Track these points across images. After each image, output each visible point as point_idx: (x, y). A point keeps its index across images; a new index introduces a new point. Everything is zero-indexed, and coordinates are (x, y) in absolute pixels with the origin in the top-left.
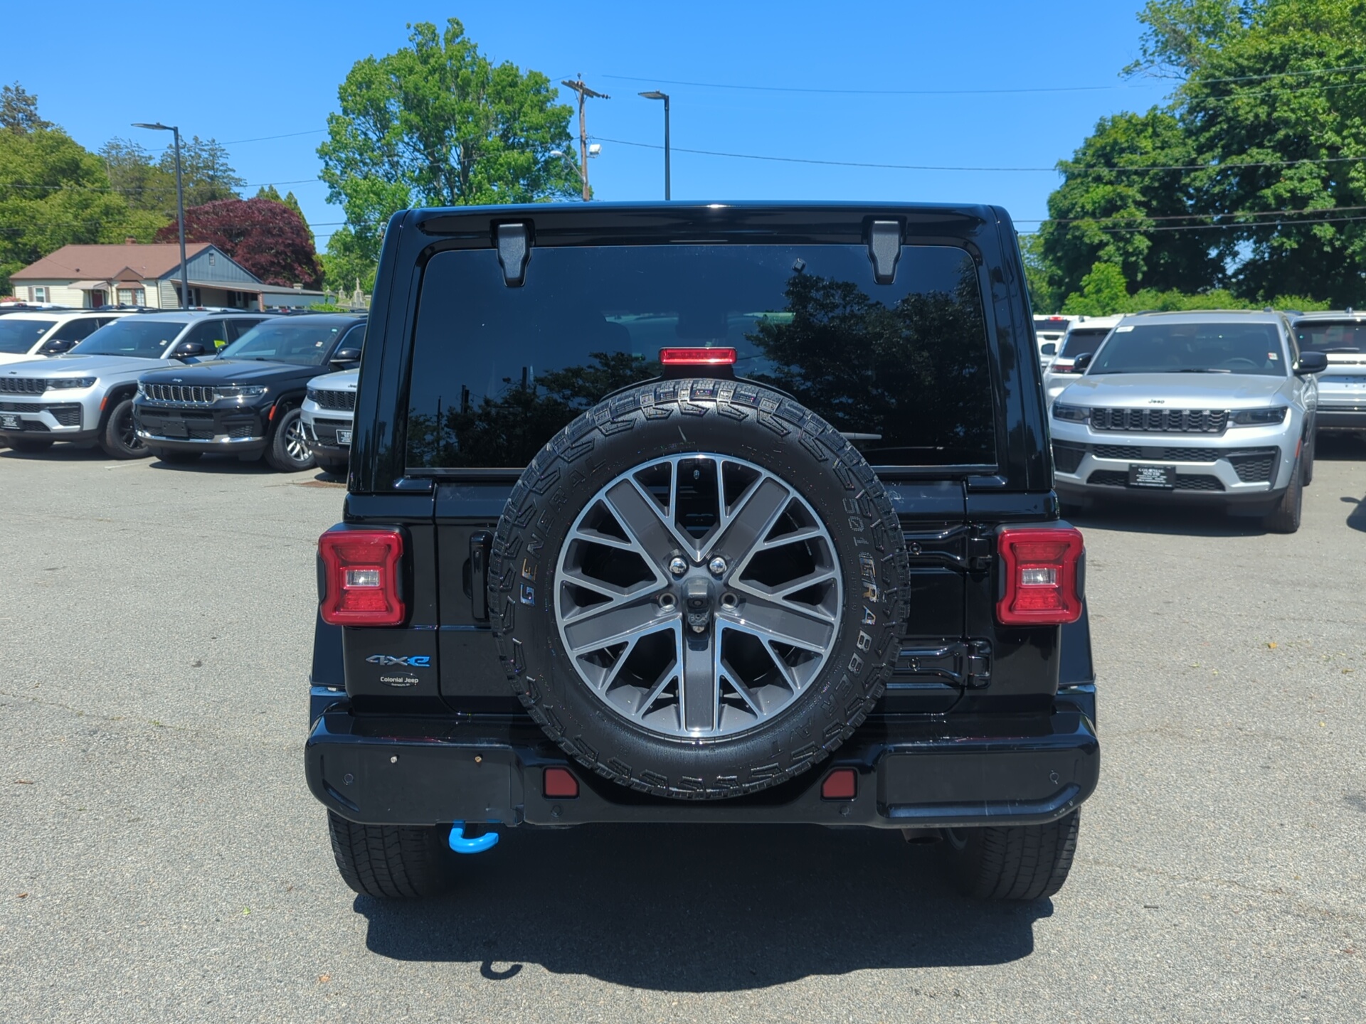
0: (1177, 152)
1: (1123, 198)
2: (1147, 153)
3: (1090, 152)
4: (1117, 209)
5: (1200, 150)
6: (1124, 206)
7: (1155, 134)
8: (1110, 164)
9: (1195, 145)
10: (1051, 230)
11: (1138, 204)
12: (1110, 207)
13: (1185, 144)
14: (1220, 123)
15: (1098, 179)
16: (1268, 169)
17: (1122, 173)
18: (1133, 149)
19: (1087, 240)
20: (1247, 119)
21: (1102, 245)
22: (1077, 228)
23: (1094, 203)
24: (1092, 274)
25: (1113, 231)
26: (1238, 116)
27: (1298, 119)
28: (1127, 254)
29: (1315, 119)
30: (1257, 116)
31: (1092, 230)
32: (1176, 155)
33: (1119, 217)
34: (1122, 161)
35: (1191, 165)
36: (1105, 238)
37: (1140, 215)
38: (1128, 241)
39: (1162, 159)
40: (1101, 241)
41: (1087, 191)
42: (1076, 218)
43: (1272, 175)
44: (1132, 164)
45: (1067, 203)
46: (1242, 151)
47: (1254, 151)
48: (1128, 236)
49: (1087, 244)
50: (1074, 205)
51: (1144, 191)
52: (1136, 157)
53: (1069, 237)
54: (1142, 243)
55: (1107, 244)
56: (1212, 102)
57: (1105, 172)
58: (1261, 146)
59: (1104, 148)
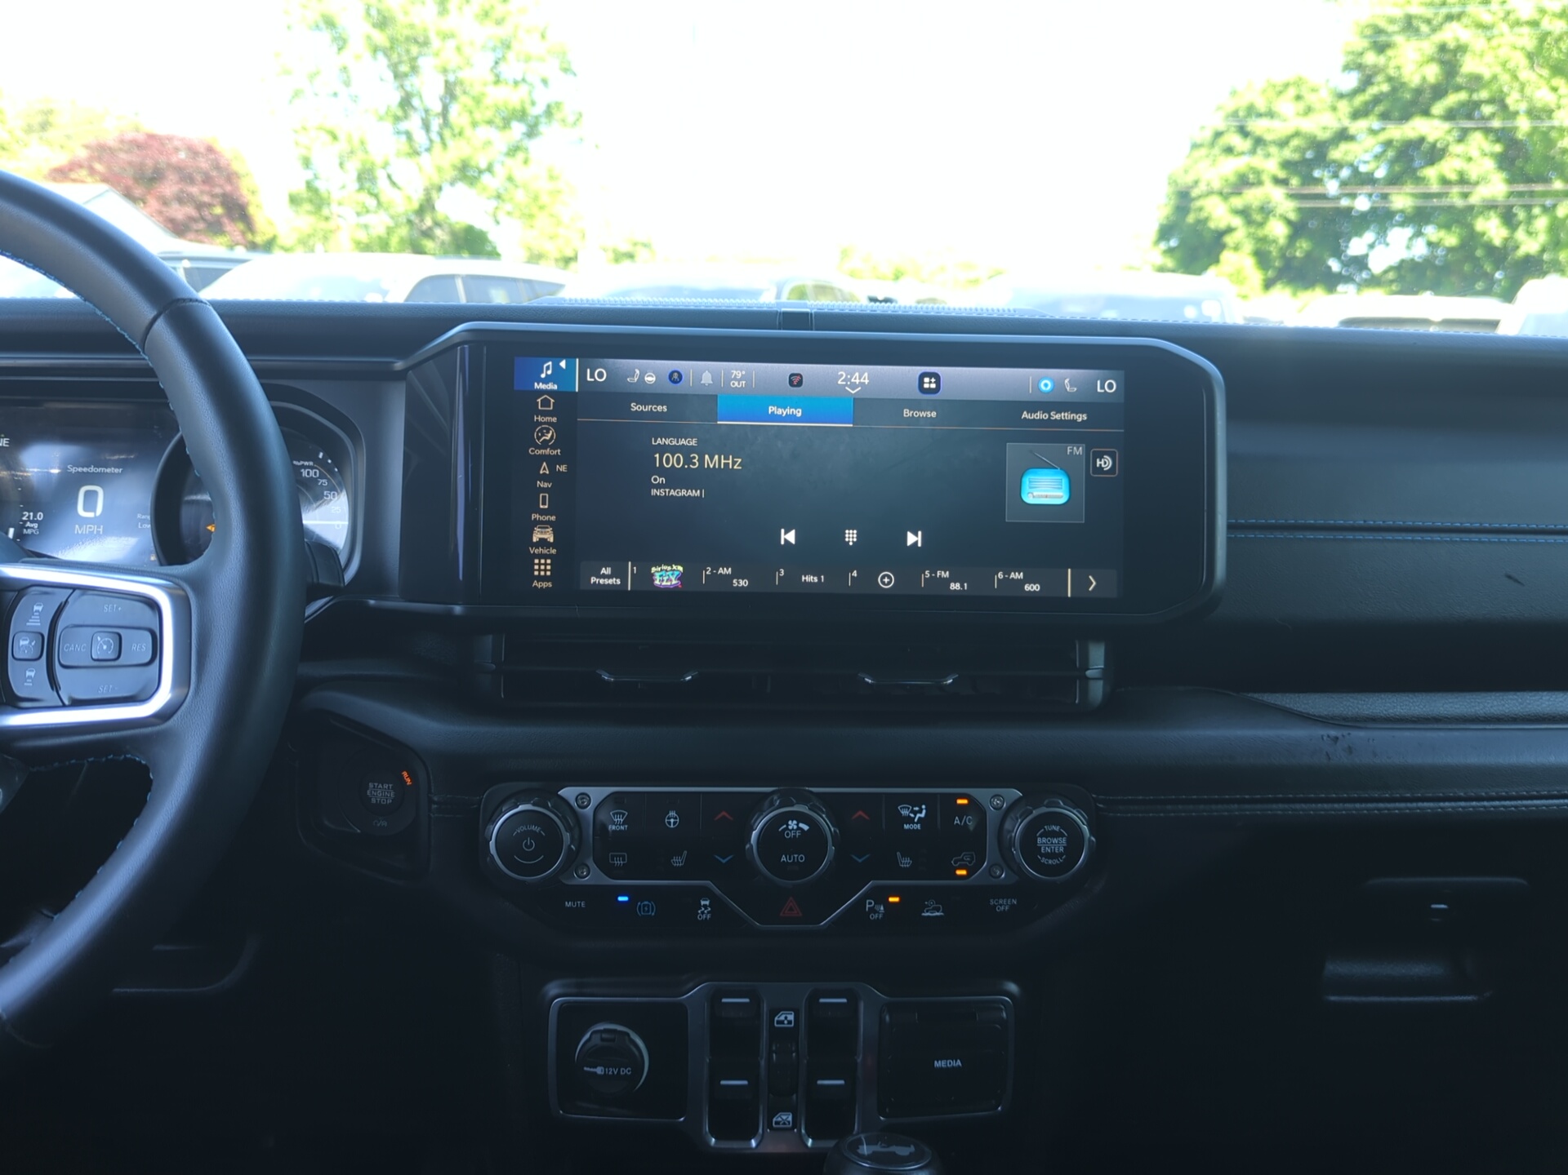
0: (1326, 118)
1: (1258, 173)
2: (1286, 120)
3: (1219, 115)
4: (1250, 186)
5: (1356, 115)
6: (1260, 183)
7: (1297, 98)
8: (1244, 132)
9: (1348, 110)
11: (1278, 181)
12: (1243, 182)
13: (1334, 109)
14: (1378, 83)
15: (1229, 150)
16: (1431, 144)
17: (1259, 142)
18: (1270, 114)
19: (1211, 225)
20: (1412, 80)
21: (1229, 230)
22: (1200, 209)
23: (1222, 178)
24: (1221, 265)
25: (1244, 213)
27: (1494, 76)
28: (1260, 240)
29: (1515, 77)
30: (1424, 77)
31: (1218, 214)
32: (1322, 125)
33: (1252, 197)
34: (1257, 126)
35: (1343, 136)
36: (1237, 221)
37: (1277, 195)
38: (1261, 225)
39: (1305, 126)
40: (1229, 225)
41: (1214, 164)
42: (1199, 197)
43: (1436, 152)
44: (1270, 131)
45: (1189, 178)
46: (1405, 117)
48: (1261, 219)
49: (1211, 230)
50: (1196, 183)
51: (1286, 165)
52: (1275, 124)
53: (1190, 220)
54: (1277, 230)
55: (1236, 229)
56: (1370, 58)
57: (1235, 140)
59: (1237, 111)
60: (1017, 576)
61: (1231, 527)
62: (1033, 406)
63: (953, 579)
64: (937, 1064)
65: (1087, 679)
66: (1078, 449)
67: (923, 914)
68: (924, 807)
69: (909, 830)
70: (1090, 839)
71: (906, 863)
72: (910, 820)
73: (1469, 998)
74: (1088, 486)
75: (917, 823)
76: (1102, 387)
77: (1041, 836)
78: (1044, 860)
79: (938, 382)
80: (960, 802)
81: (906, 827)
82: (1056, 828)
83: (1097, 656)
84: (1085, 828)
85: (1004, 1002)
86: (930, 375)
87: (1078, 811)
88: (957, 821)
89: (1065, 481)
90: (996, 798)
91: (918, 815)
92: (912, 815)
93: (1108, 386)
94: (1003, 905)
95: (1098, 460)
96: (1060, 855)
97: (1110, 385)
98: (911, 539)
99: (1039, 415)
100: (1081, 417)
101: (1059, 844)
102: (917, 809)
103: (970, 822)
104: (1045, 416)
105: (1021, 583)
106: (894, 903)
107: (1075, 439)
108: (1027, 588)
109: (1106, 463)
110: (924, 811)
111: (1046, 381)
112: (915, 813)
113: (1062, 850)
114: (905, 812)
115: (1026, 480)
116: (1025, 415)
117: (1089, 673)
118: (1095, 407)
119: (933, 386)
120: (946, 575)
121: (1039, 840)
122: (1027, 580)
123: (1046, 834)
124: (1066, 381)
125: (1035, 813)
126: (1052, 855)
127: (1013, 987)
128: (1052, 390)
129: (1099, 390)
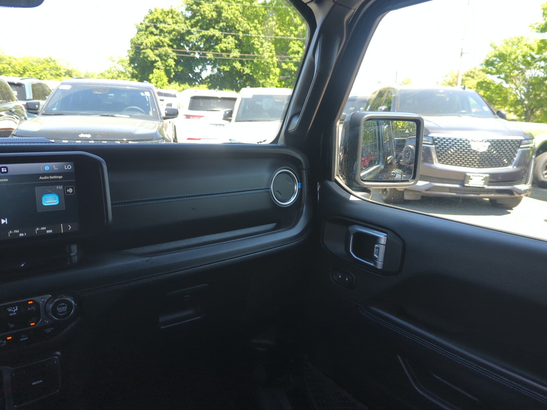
0: (183, 26)
1: (163, 42)
2: (170, 25)
3: (147, 20)
4: (161, 47)
5: (192, 26)
6: (164, 46)
7: (173, 17)
8: (157, 28)
9: (190, 24)
10: (133, 53)
11: (169, 46)
12: (158, 45)
13: (185, 23)
14: (198, 16)
15: (152, 33)
16: (217, 38)
17: (161, 31)
18: (164, 22)
19: (149, 59)
20: (208, 16)
21: (156, 61)
22: (145, 53)
23: (151, 43)
24: (154, 74)
25: (159, 56)
26: (205, 14)
27: (231, 18)
28: (166, 66)
29: (237, 19)
30: (212, 16)
31: (151, 55)
32: (182, 27)
33: (161, 50)
34: (161, 26)
35: (189, 33)
36: (158, 59)
37: (170, 50)
38: (166, 61)
39: (176, 28)
40: (155, 60)
41: (147, 37)
42: (143, 49)
43: (218, 41)
44: (165, 28)
45: (139, 42)
46: (207, 29)
47: (212, 29)
48: (166, 58)
49: (149, 61)
50: (142, 44)
51: (171, 40)
52: (166, 26)
53: (141, 57)
54: (171, 62)
55: (158, 61)
56: (195, 7)
57: (154, 30)
58: (214, 28)
59: (153, 20)
60: (43, 228)
61: (112, 204)
62: (43, 175)
63: (20, 232)
64: (33, 384)
65: (71, 256)
66: (60, 187)
67: (21, 340)
68: (17, 307)
69: (12, 316)
70: (75, 305)
71: (12, 326)
72: (12, 312)
73: (199, 317)
74: (65, 198)
75: (15, 313)
76: (67, 167)
77: (58, 307)
78: (60, 314)
79: (7, 169)
80: (29, 303)
81: (11, 315)
82: (63, 304)
83: (74, 248)
84: (73, 302)
85: (56, 359)
86: (4, 167)
87: (70, 298)
88: (29, 309)
89: (57, 197)
90: (41, 300)
91: (15, 310)
92: (13, 311)
93: (68, 167)
94: (49, 330)
95: (68, 190)
96: (65, 312)
97: (69, 167)
98: (3, 221)
99: (45, 178)
100: (60, 177)
101: (65, 309)
102: (14, 308)
103: (33, 308)
104: (48, 178)
105: (45, 230)
106: (9, 339)
107: (59, 184)
108: (48, 232)
109: (70, 190)
110: (17, 309)
111: (47, 167)
112: (14, 310)
113: (66, 310)
114: (10, 310)
115: (43, 198)
116: (41, 178)
117: (71, 254)
118: (65, 174)
119: (6, 171)
120: (18, 231)
121: (58, 309)
122: (47, 229)
123: (60, 307)
124: (54, 166)
125: (56, 301)
126: (63, 312)
127: (58, 353)
128: (50, 169)
129: (66, 168)
